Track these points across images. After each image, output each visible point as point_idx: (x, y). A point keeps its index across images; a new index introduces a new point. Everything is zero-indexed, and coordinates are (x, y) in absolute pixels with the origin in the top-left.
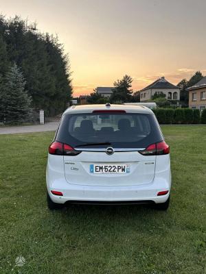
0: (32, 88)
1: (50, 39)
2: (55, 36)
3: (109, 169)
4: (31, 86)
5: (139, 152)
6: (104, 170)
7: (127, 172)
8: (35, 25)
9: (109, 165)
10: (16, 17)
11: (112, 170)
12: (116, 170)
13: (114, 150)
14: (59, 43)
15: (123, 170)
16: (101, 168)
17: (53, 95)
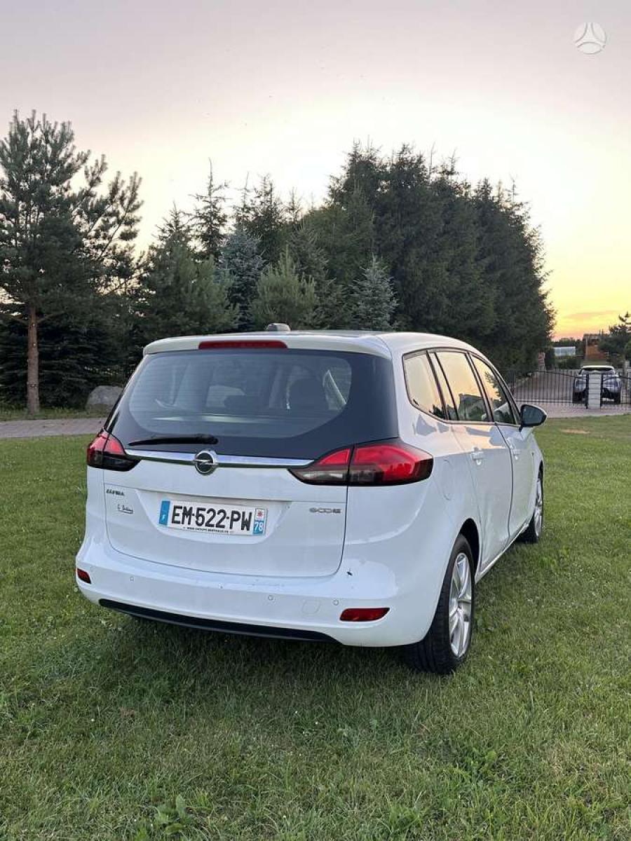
0: (432, 317)
1: (494, 193)
2: (507, 185)
3: (208, 516)
4: (428, 313)
5: (291, 470)
6: (194, 519)
7: (258, 532)
8: (453, 161)
9: (208, 507)
10: (404, 148)
11: (214, 522)
12: (226, 523)
13: (216, 460)
14: (517, 200)
15: (246, 524)
16: (187, 513)
17: (488, 332)
